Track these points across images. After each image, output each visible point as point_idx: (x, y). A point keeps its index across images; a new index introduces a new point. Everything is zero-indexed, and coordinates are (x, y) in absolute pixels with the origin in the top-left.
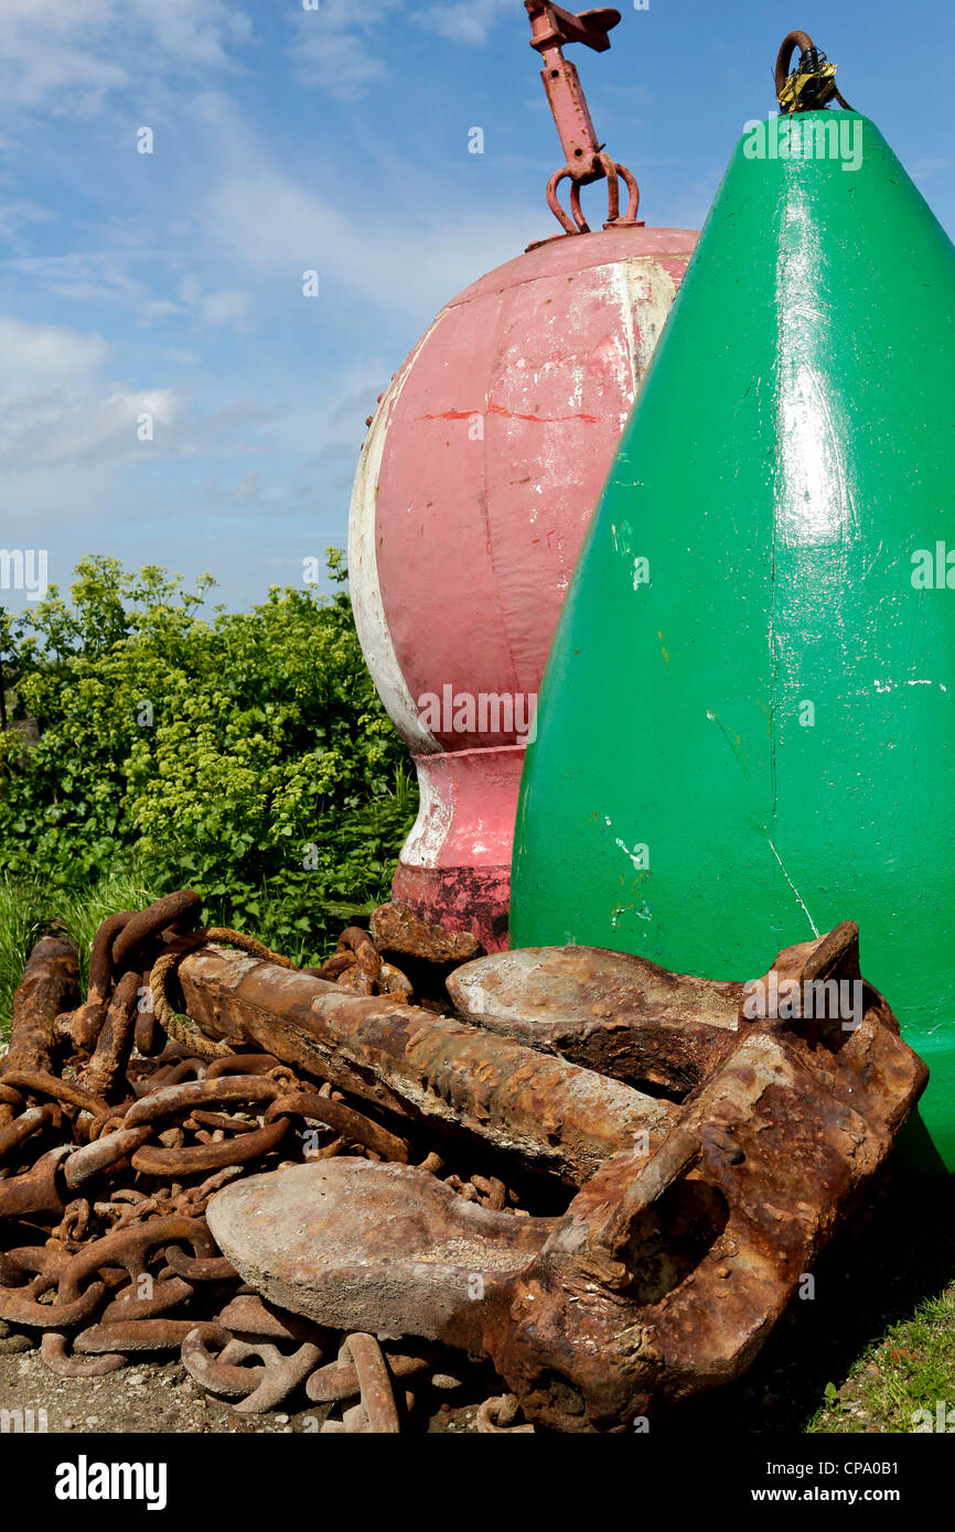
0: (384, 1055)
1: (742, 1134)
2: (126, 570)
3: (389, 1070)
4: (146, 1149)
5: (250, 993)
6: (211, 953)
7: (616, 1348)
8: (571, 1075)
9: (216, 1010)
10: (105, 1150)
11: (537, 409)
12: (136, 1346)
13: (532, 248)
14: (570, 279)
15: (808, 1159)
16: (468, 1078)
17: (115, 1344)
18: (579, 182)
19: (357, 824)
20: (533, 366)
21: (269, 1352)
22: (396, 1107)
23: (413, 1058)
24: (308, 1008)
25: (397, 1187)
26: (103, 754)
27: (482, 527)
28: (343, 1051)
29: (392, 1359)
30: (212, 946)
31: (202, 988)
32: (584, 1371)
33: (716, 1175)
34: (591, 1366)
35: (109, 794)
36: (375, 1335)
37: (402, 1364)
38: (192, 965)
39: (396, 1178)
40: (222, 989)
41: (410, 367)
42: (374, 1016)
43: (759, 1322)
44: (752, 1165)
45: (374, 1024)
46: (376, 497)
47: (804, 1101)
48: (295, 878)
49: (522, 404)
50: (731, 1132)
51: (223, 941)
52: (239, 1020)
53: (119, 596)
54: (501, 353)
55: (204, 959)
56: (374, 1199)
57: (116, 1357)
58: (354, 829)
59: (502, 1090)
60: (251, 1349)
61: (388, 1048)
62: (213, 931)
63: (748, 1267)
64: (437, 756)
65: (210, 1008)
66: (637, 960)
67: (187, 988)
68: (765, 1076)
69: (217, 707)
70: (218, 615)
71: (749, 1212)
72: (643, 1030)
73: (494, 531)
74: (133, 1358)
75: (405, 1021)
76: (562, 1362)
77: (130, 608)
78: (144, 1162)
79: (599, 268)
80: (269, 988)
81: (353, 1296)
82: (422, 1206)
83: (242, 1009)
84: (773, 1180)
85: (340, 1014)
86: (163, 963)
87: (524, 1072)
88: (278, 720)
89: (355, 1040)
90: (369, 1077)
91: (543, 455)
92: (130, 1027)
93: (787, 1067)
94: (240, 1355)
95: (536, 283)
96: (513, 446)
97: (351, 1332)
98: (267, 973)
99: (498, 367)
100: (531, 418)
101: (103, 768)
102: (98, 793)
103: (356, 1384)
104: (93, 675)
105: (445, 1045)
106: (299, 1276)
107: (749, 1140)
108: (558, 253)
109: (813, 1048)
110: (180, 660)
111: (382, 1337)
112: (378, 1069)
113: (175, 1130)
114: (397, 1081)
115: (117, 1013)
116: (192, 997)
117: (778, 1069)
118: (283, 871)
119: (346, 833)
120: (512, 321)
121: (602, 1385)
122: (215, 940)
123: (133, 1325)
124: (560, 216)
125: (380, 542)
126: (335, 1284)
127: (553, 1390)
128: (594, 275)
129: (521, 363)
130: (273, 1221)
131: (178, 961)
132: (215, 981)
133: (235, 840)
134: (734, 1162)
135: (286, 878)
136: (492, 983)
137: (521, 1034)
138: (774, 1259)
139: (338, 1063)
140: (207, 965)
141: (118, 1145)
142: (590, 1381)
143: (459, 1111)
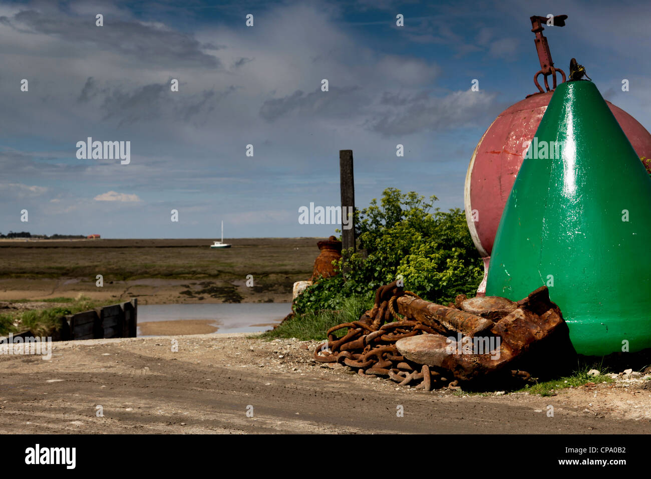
0: (441, 317)
1: (509, 326)
2: (402, 194)
3: (442, 321)
4: (384, 335)
5: (413, 305)
6: (406, 296)
7: (471, 361)
8: (480, 319)
9: (405, 310)
10: (375, 334)
11: (517, 152)
12: (379, 373)
13: (527, 97)
14: (533, 111)
15: (523, 334)
16: (458, 320)
17: (374, 372)
18: (546, 75)
19: (470, 285)
20: (517, 139)
21: (407, 374)
22: (444, 331)
23: (447, 317)
24: (426, 307)
25: (437, 339)
26: (391, 264)
27: (499, 187)
28: (433, 317)
29: (432, 372)
30: (406, 295)
31: (402, 305)
32: (464, 364)
33: (500, 333)
34: (466, 363)
35: (392, 279)
36: (428, 366)
37: (434, 373)
38: (400, 299)
39: (437, 337)
40: (407, 304)
41: (485, 135)
42: (440, 309)
43: (504, 361)
44: (509, 333)
45: (440, 310)
46: (471, 176)
47: (526, 322)
48: (446, 299)
49: (513, 150)
50: (505, 325)
51: (409, 294)
52: (410, 312)
53: (399, 204)
54: (509, 134)
55: (403, 298)
56: (432, 341)
57: (375, 375)
58: (469, 286)
59: (465, 322)
60: (403, 373)
61: (442, 315)
62: (406, 292)
63: (505, 352)
64: (487, 258)
65: (404, 310)
66: (506, 299)
67: (399, 305)
68: (517, 316)
69: (433, 248)
70: (437, 212)
71: (506, 341)
72: (501, 312)
73: (502, 188)
74: (378, 376)
75: (447, 309)
76: (460, 363)
77: (404, 208)
78: (384, 338)
79: (542, 107)
80: (418, 303)
81: (423, 356)
82: (441, 342)
83: (411, 309)
84: (514, 336)
85: (433, 308)
86: (393, 298)
87: (470, 318)
88: (456, 254)
89: (435, 314)
90: (439, 323)
91: (517, 166)
92: (384, 314)
93: (524, 315)
94: (401, 374)
95: (523, 111)
96: (509, 163)
97: (423, 365)
98: (418, 301)
99: (508, 138)
100: (515, 154)
101: (390, 269)
102: (388, 278)
103: (423, 376)
104: (389, 234)
105: (454, 314)
106: (413, 352)
107: (510, 328)
108: (532, 101)
109: (533, 314)
110: (420, 229)
111: (429, 366)
112: (440, 320)
113: (392, 333)
114: (444, 323)
115: (381, 310)
116: (400, 307)
117: (521, 316)
118: (443, 297)
119: (466, 287)
120: (513, 124)
121: (468, 368)
122: (407, 294)
123: (378, 369)
124: (538, 86)
125: (471, 190)
126: (420, 354)
127: (460, 371)
128: (540, 110)
129: (514, 137)
130: (409, 344)
131: (397, 298)
132: (405, 302)
133: (427, 285)
134: (505, 331)
135: (444, 299)
136: (471, 304)
137: (474, 313)
138: (511, 351)
139: (432, 320)
140: (404, 299)
141: (378, 333)
142: (466, 366)
143: (456, 328)
